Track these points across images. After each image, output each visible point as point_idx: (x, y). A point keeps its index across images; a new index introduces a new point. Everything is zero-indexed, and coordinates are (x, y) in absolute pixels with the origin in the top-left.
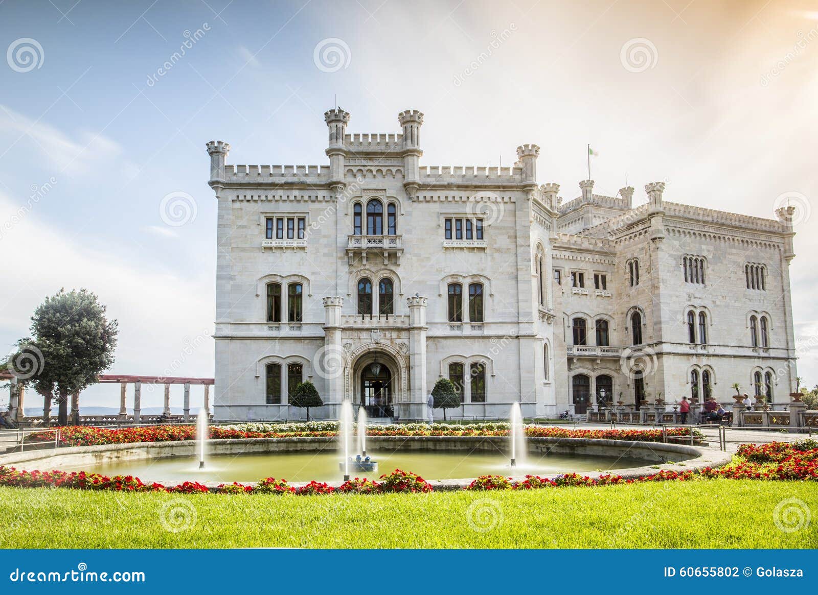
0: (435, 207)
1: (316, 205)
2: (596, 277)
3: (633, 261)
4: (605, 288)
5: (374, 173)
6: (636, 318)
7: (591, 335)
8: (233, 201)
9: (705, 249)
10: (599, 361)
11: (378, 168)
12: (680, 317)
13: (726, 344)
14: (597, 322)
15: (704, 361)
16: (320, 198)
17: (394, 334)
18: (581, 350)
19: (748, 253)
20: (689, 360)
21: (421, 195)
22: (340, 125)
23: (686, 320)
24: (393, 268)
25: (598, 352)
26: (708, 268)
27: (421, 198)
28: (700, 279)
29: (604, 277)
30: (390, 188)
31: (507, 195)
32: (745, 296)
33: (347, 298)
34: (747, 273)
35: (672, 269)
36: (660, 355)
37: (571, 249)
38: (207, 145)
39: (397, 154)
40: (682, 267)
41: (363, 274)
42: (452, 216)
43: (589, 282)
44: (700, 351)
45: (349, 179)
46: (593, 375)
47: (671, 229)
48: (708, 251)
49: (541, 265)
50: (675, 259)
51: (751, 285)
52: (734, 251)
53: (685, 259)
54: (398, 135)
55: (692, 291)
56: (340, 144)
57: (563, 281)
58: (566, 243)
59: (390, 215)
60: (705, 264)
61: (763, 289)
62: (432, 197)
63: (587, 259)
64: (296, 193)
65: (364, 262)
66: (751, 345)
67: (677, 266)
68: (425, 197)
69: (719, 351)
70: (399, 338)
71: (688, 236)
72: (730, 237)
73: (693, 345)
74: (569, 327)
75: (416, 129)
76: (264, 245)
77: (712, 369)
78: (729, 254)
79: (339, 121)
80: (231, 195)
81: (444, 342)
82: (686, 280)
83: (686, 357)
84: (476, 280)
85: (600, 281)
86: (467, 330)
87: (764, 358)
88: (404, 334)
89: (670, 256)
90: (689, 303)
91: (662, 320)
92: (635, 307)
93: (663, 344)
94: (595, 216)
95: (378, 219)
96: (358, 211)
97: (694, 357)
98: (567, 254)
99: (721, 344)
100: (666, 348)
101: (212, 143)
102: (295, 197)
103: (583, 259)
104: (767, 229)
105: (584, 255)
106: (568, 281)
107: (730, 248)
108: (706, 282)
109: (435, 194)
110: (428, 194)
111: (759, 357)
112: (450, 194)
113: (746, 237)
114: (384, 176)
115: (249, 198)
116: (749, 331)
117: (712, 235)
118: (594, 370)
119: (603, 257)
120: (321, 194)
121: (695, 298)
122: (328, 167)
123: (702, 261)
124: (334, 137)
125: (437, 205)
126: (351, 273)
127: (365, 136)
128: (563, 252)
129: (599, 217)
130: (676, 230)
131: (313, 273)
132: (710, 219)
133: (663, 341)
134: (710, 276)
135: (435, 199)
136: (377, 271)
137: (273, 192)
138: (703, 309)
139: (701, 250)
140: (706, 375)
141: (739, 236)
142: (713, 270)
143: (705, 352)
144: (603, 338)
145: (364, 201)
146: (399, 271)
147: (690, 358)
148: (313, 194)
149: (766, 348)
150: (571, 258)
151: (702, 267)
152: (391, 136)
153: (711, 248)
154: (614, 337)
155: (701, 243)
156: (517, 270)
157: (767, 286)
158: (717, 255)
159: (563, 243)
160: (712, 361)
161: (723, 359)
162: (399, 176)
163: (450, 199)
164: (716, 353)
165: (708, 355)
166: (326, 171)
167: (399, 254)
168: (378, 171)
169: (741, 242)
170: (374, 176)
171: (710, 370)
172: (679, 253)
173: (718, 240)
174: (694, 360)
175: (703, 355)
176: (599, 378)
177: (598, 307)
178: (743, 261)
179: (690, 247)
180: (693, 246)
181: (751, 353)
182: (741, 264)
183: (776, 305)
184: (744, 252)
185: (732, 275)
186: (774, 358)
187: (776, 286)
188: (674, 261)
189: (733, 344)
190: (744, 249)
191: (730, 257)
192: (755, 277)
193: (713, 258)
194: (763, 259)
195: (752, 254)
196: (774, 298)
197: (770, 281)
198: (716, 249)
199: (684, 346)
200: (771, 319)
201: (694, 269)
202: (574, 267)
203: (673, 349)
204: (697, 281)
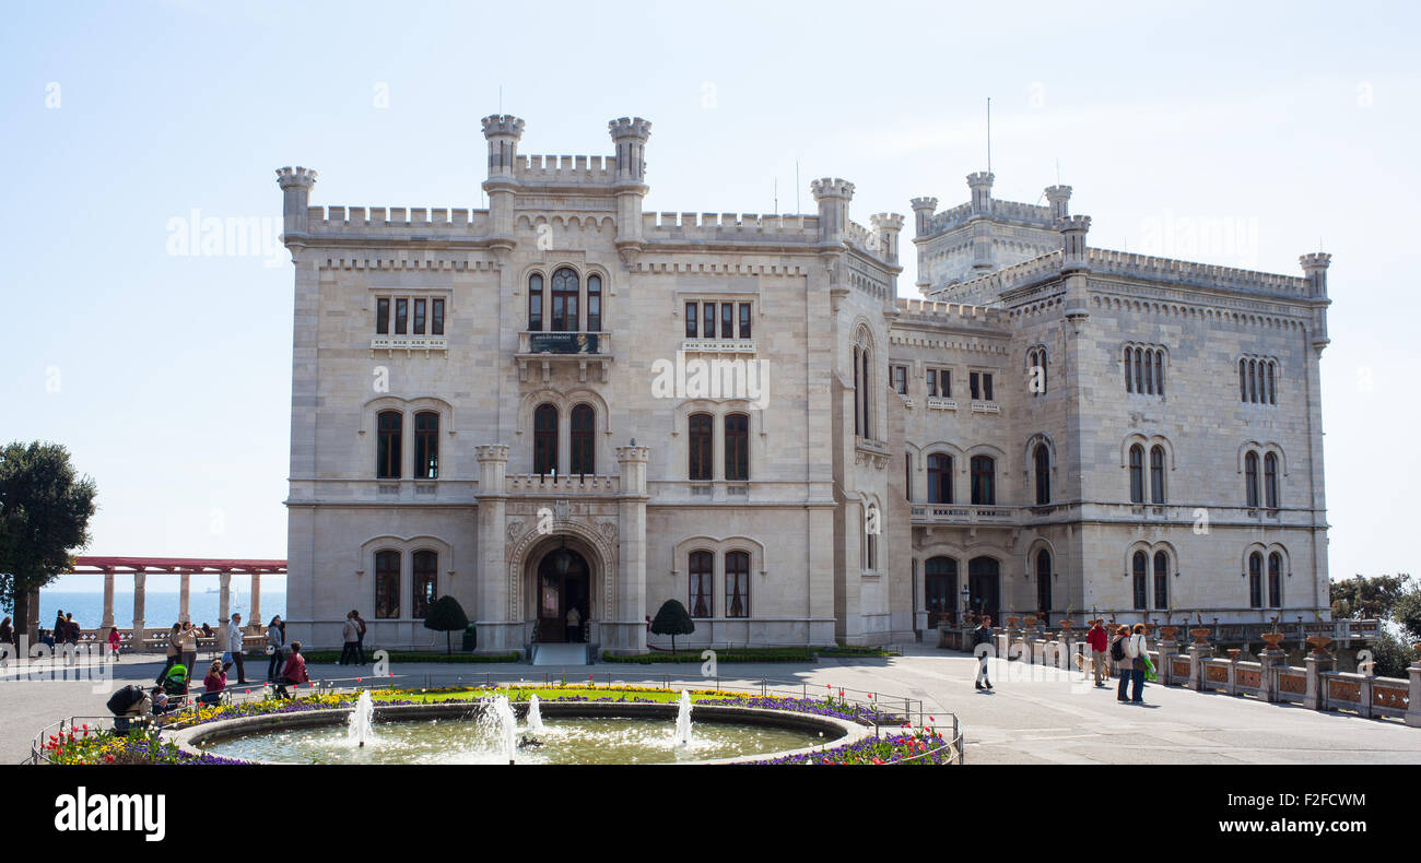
0: (669, 283)
1: (466, 277)
2: (974, 377)
3: (1038, 351)
4: (989, 397)
5: (566, 223)
6: (1042, 455)
7: (962, 485)
8: (321, 269)
9: (1168, 333)
10: (973, 533)
11: (571, 215)
12: (1115, 455)
13: (1201, 503)
14: (973, 459)
15: (1159, 534)
16: (472, 265)
17: (593, 509)
18: (940, 513)
19: (1247, 337)
20: (1130, 533)
21: (646, 261)
22: (508, 140)
23: (1127, 462)
24: (596, 387)
25: (973, 518)
26: (1170, 365)
27: (646, 267)
28: (1155, 388)
29: (988, 378)
30: (590, 251)
31: (793, 262)
32: (1237, 416)
33: (516, 438)
34: (1242, 373)
35: (1104, 370)
36: (1077, 524)
37: (927, 327)
38: (279, 172)
39: (606, 191)
40: (1122, 365)
41: (543, 398)
42: (699, 297)
43: (960, 387)
44: (1151, 515)
45: (524, 233)
46: (963, 559)
47: (1102, 297)
48: (1172, 335)
49: (865, 362)
50: (1109, 351)
51: (1249, 396)
52: (1220, 334)
53: (1128, 350)
54: (607, 158)
55: (1139, 409)
56: (507, 174)
57: (911, 386)
58: (918, 318)
59: (590, 294)
60: (1165, 359)
61: (1272, 402)
62: (664, 265)
63: (957, 346)
64: (430, 255)
65: (546, 377)
66: (1245, 504)
67: (1113, 364)
68: (652, 265)
69: (1185, 516)
70: (601, 513)
71: (1134, 309)
72: (1212, 309)
73: (1138, 506)
74: (920, 470)
75: (638, 150)
76: (373, 345)
77: (1172, 548)
78: (1211, 340)
79: (506, 134)
80: (318, 258)
81: (681, 514)
82: (1129, 389)
83: (1124, 528)
84: (737, 408)
85: (981, 385)
86: (721, 495)
87: (1268, 527)
88: (609, 508)
89: (1099, 345)
90: (1132, 430)
91: (1083, 461)
92: (1040, 436)
93: (1083, 507)
94: (995, 241)
95: (571, 300)
96: (536, 286)
97: (1140, 528)
98: (919, 336)
99: (1191, 502)
100: (1088, 512)
101: (287, 170)
102: (429, 262)
103: (949, 345)
104: (1282, 293)
105: (951, 338)
106: (920, 386)
107: (1212, 329)
108: (1167, 393)
109: (670, 261)
110: (658, 260)
111: (1259, 527)
112: (696, 259)
113: (1242, 308)
114: (582, 229)
115: (348, 263)
116: (1242, 480)
117: (1179, 306)
118: (965, 548)
119: (986, 341)
120: (475, 257)
121: (1145, 421)
122: (486, 212)
123: (1159, 354)
124: (499, 159)
125: (672, 279)
126: (523, 395)
127: (551, 159)
128: (911, 333)
129: (1004, 243)
130: (1112, 298)
131: (458, 395)
132: (1175, 277)
133: (1083, 499)
134: (1174, 381)
135: (670, 268)
136: (568, 393)
137: (391, 255)
138: (1158, 441)
139: (1158, 333)
140: (1161, 559)
141: (1229, 307)
142: (1179, 370)
143: (1160, 518)
144: (982, 492)
145: (547, 272)
146: (607, 392)
147: (1133, 529)
148: (459, 257)
149: (1274, 509)
150: (926, 343)
151: (1159, 364)
152: (596, 159)
153: (1178, 329)
154: (1004, 486)
155: (1158, 321)
156: (808, 393)
157: (1279, 397)
158: (1188, 342)
159: (912, 317)
160: (1173, 535)
162: (608, 228)
163: (695, 268)
164: (1181, 519)
165: (1165, 525)
166: (482, 218)
167: (606, 365)
168: (572, 218)
169: (1231, 318)
170: (566, 228)
171: (1169, 551)
172: (1117, 340)
173: (1190, 316)
174: (1140, 533)
175: (1156, 524)
176: (974, 563)
177: (975, 431)
178: (1235, 354)
179: (1136, 328)
180: (1144, 328)
181: (1243, 518)
182: (1232, 358)
183: (1294, 430)
184: (1237, 334)
185: (1216, 377)
186: (1287, 527)
187: (1295, 395)
188: (1108, 356)
189: (1211, 503)
190: (1237, 330)
191: (1211, 344)
192: (1257, 380)
193: (1180, 347)
194: (1272, 346)
195: (1254, 338)
196: (1292, 418)
197: (1285, 387)
198: (1185, 330)
199: (1121, 507)
200: (1284, 456)
201: (1145, 369)
202: (933, 359)
203: (1101, 514)
204: (1150, 390)
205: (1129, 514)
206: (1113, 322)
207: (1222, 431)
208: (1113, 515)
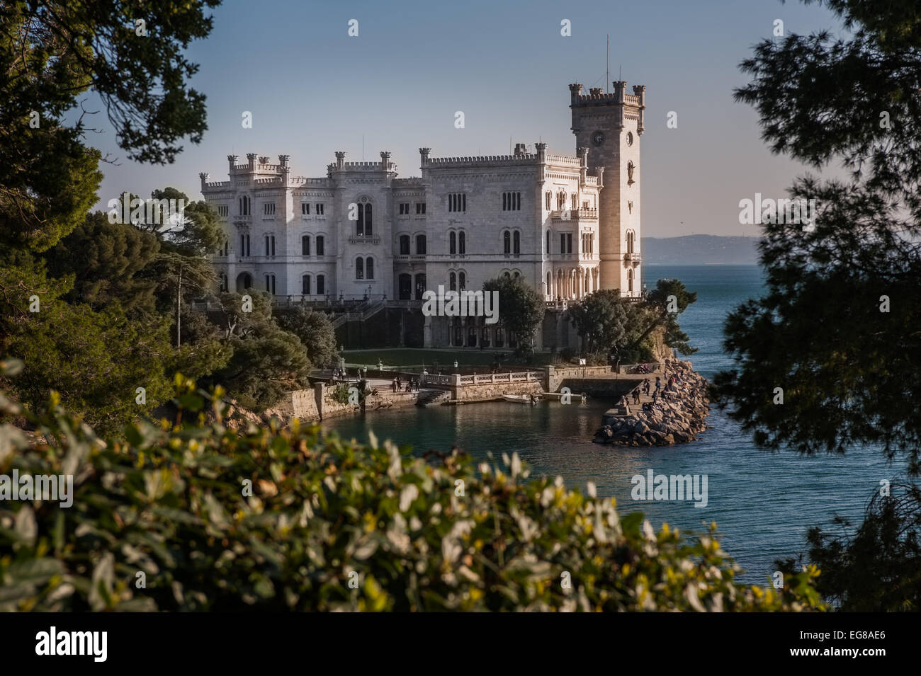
1: (230, 201)
2: (417, 205)
5: (243, 184)
9: (468, 188)
11: (243, 182)
12: (443, 237)
15: (460, 266)
16: (230, 197)
19: (505, 184)
20: (448, 266)
22: (233, 162)
23: (448, 239)
24: (250, 232)
26: (468, 200)
28: (461, 208)
30: (248, 191)
32: (499, 216)
33: (238, 245)
34: (504, 199)
35: (439, 204)
38: (199, 175)
39: (248, 174)
40: (447, 202)
41: (242, 235)
44: (458, 258)
47: (436, 177)
48: (469, 187)
51: (507, 208)
52: (492, 184)
53: (450, 196)
55: (453, 218)
60: (466, 198)
61: (518, 210)
66: (503, 253)
67: (443, 201)
69: (472, 258)
71: (451, 179)
72: (487, 174)
73: (454, 255)
74: (412, 242)
77: (467, 271)
78: (488, 187)
82: (450, 210)
83: (445, 264)
87: (512, 262)
89: (436, 195)
90: (450, 227)
93: (427, 256)
96: (241, 203)
97: (452, 264)
98: (411, 192)
99: (476, 253)
100: (429, 259)
101: (202, 173)
102: (225, 196)
104: (523, 163)
106: (413, 210)
107: (488, 183)
108: (467, 210)
111: (509, 262)
113: (502, 171)
114: (246, 186)
116: (502, 243)
117: (471, 175)
121: (455, 222)
122: (230, 182)
123: (464, 196)
124: (231, 168)
126: (239, 233)
131: (230, 234)
132: (470, 163)
134: (470, 205)
136: (246, 232)
138: (461, 230)
139: (463, 187)
140: (463, 275)
142: (472, 201)
145: (242, 198)
147: (449, 264)
148: (228, 195)
149: (517, 254)
151: (464, 200)
153: (472, 185)
155: (463, 183)
157: (521, 207)
158: (477, 189)
160: (467, 267)
161: (475, 264)
162: (250, 185)
165: (465, 262)
169: (497, 177)
171: (465, 271)
172: (444, 192)
173: (477, 179)
174: (452, 266)
175: (459, 262)
178: (501, 191)
179: (453, 187)
180: (455, 186)
181: (502, 258)
182: (498, 193)
183: (528, 220)
184: (501, 183)
185: (490, 202)
186: (521, 262)
187: (530, 206)
188: (440, 198)
189: (485, 253)
190: (501, 181)
191: (488, 189)
192: (511, 201)
193: (473, 192)
194: (519, 186)
195: (509, 183)
196: (528, 215)
197: (525, 202)
198: (476, 184)
199: (444, 256)
200: (523, 232)
201: (458, 203)
202: (418, 200)
203: (435, 259)
204: (459, 210)
205: (449, 259)
206: (443, 185)
207: (492, 223)
208: (441, 259)
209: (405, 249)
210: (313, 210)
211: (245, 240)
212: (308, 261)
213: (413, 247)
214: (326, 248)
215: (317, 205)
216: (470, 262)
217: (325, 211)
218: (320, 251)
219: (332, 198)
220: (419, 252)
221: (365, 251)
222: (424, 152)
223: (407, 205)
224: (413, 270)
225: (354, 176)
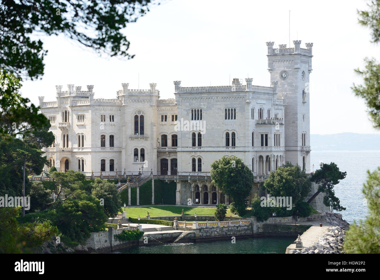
1: (57, 113)
9: (203, 105)
12: (188, 136)
13: (210, 146)
15: (198, 154)
26: (204, 113)
28: (200, 118)
32: (223, 123)
34: (226, 112)
35: (186, 115)
40: (191, 114)
42: (79, 115)
44: (197, 149)
45: (62, 105)
48: (204, 105)
50: (187, 111)
51: (227, 118)
52: (218, 103)
53: (192, 111)
61: (234, 119)
66: (225, 146)
67: (188, 114)
69: (206, 149)
71: (193, 100)
72: (215, 97)
73: (194, 147)
82: (192, 120)
83: (189, 153)
87: (230, 152)
89: (184, 110)
97: (193, 152)
99: (208, 146)
101: (40, 97)
102: (53, 111)
104: (237, 90)
107: (216, 102)
108: (203, 119)
113: (224, 95)
115: (46, 111)
116: (224, 140)
117: (206, 98)
123: (201, 110)
124: (58, 93)
126: (62, 133)
132: (205, 91)
133: (178, 146)
134: (205, 116)
137: (50, 110)
139: (201, 105)
140: (200, 160)
141: (221, 95)
142: (206, 114)
145: (64, 112)
147: (191, 153)
151: (201, 113)
153: (206, 103)
155: (200, 102)
157: (236, 117)
158: (209, 106)
161: (208, 153)
164: (204, 150)
166: (57, 103)
169: (221, 99)
171: (201, 158)
172: (189, 108)
173: (209, 100)
174: (193, 154)
179: (194, 105)
180: (196, 104)
181: (224, 149)
182: (222, 109)
183: (241, 126)
184: (224, 103)
185: (217, 114)
186: (236, 151)
187: (242, 116)
188: (186, 112)
189: (214, 146)
190: (224, 102)
191: (216, 106)
192: (230, 114)
193: (207, 108)
194: (235, 104)
195: (229, 103)
196: (240, 123)
197: (238, 115)
198: (208, 103)
199: (189, 148)
200: (237, 133)
202: (173, 113)
203: (183, 149)
204: (198, 119)
205: (191, 149)
206: (188, 104)
207: (218, 128)
208: (186, 149)
209: (165, 144)
210: (108, 119)
211: (66, 138)
212: (104, 150)
213: (169, 142)
214: (115, 142)
215: (110, 116)
216: (205, 151)
217: (115, 119)
218: (112, 144)
219: (119, 112)
220: (173, 145)
221: (139, 144)
222: (177, 84)
223: (166, 116)
224: (169, 156)
225: (133, 98)
